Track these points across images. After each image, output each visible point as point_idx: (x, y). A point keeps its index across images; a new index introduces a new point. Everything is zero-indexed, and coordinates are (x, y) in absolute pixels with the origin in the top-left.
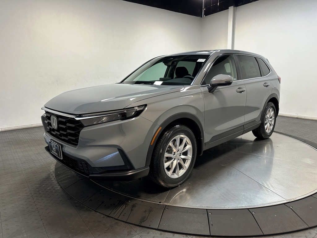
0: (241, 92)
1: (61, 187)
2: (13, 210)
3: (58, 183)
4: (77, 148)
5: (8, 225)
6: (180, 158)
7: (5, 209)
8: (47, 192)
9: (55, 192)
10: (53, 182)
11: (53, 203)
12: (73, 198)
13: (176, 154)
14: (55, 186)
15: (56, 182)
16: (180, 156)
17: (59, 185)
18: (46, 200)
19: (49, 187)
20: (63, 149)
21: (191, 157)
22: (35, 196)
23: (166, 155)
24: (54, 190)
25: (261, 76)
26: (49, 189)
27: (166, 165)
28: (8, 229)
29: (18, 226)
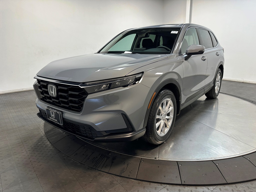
0: (204, 60)
1: (50, 142)
2: (10, 163)
3: (47, 139)
4: (81, 115)
5: (6, 176)
6: (166, 118)
7: (3, 162)
8: (38, 146)
9: (46, 147)
10: (43, 138)
11: (44, 157)
12: (61, 152)
13: (163, 115)
14: (45, 142)
15: (46, 138)
16: (165, 116)
17: (49, 140)
18: (38, 154)
19: (40, 142)
20: (63, 115)
21: (173, 117)
22: (29, 151)
23: (158, 117)
24: (44, 145)
25: (213, 47)
26: (40, 144)
27: (157, 125)
28: (6, 180)
29: (15, 177)
